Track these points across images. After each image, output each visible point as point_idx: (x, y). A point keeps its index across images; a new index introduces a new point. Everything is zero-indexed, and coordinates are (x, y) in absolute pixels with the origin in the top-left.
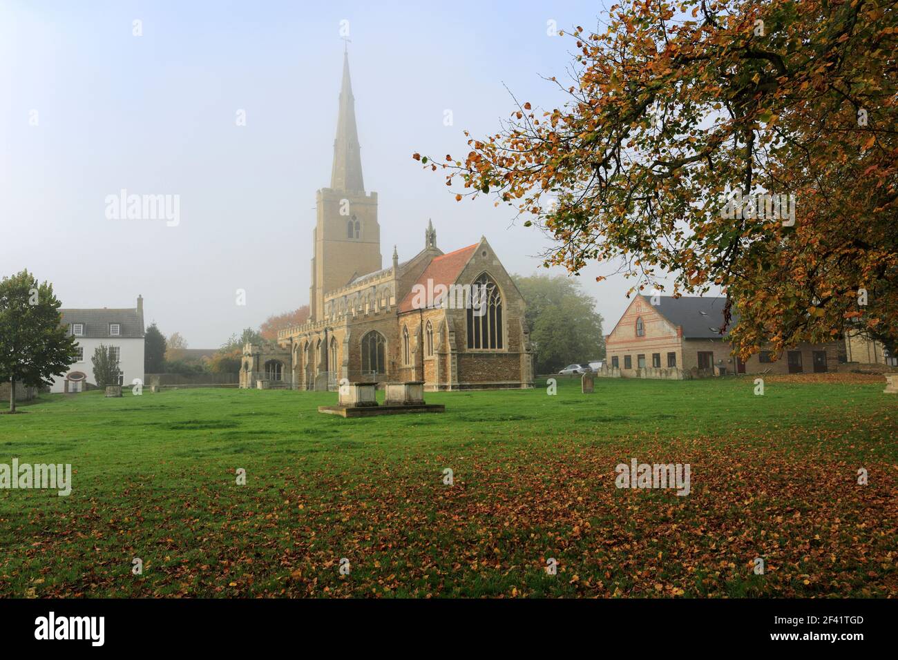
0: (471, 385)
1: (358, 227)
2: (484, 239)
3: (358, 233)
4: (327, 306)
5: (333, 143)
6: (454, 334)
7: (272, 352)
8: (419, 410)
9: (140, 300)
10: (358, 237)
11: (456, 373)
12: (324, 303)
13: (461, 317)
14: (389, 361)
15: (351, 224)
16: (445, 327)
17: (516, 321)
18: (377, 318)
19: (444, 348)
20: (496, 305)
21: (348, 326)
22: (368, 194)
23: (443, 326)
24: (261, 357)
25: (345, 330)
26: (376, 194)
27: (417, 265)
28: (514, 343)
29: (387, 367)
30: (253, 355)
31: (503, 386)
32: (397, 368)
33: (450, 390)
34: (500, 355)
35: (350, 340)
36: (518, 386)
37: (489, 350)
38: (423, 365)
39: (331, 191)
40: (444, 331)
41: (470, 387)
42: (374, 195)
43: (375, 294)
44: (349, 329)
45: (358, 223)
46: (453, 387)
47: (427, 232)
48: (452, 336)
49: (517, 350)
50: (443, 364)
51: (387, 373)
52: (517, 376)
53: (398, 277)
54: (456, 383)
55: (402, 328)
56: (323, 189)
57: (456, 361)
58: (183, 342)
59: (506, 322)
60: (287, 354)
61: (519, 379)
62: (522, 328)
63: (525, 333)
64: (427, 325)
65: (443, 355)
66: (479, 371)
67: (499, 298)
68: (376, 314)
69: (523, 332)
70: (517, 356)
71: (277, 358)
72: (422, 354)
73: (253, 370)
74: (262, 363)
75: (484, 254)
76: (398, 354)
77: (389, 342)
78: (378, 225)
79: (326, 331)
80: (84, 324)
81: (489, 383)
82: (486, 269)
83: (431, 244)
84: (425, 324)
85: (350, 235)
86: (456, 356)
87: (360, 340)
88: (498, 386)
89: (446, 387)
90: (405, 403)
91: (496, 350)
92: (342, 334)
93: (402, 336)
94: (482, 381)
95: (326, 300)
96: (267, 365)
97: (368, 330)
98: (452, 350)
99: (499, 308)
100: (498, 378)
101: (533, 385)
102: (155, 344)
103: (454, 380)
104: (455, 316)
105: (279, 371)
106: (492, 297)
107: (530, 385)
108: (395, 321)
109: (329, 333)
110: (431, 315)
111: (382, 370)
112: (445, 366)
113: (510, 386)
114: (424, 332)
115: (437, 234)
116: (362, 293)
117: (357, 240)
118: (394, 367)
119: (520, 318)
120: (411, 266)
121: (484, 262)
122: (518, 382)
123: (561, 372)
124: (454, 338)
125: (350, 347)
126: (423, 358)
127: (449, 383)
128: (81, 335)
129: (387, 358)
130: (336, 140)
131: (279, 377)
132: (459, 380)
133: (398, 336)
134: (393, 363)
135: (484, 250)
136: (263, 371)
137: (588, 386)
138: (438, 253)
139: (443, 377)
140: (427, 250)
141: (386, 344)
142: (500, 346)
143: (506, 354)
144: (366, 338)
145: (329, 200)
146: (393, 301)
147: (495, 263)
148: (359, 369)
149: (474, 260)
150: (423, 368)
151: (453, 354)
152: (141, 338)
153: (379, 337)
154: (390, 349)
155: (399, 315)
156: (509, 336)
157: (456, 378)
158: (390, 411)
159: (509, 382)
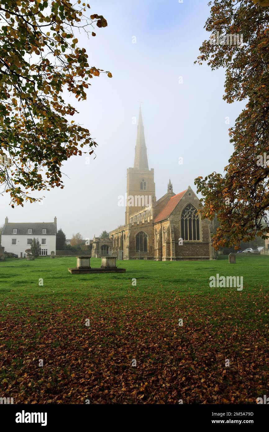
0: (183, 258)
1: (145, 185)
2: (190, 187)
3: (145, 187)
4: (130, 220)
5: (135, 147)
6: (174, 233)
7: (104, 241)
8: (111, 271)
9: (55, 219)
10: (145, 189)
11: (174, 252)
12: (129, 219)
13: (177, 225)
14: (149, 246)
15: (142, 183)
16: (169, 229)
17: (207, 227)
18: (143, 226)
19: (169, 240)
20: (196, 219)
21: (129, 230)
22: (150, 170)
23: (168, 229)
24: (99, 243)
25: (128, 231)
26: (153, 169)
27: (163, 200)
28: (206, 237)
29: (148, 249)
30: (96, 242)
31: (200, 258)
32: (153, 249)
33: (171, 260)
34: (198, 243)
35: (130, 236)
36: (208, 259)
37: (193, 241)
38: (162, 248)
39: (132, 169)
40: (169, 231)
41: (182, 259)
42: (152, 170)
43: (146, 215)
44: (130, 231)
45: (145, 183)
46: (173, 259)
47: (168, 185)
48: (173, 234)
49: (207, 241)
50: (168, 248)
51: (148, 251)
52: (207, 253)
53: (154, 207)
54: (175, 257)
55: (155, 230)
56: (129, 168)
57: (174, 246)
58: (81, 237)
59: (201, 227)
60: (111, 242)
61: (209, 255)
62: (209, 230)
63: (211, 233)
64: (163, 229)
65: (168, 243)
66: (187, 251)
67: (198, 215)
68: (143, 224)
69: (210, 232)
70: (208, 244)
71: (107, 244)
72: (162, 243)
73: (96, 249)
74: (100, 246)
75: (190, 194)
76: (153, 243)
77: (149, 237)
78: (155, 183)
79: (122, 232)
80: (32, 229)
81: (192, 257)
82: (190, 201)
83: (170, 191)
84: (162, 228)
85: (142, 188)
86: (174, 244)
87: (135, 236)
88: (197, 259)
89: (170, 259)
90: (106, 268)
91: (196, 241)
92: (127, 233)
93: (155, 234)
94: (189, 256)
95: (130, 218)
96: (102, 247)
97: (139, 232)
98: (172, 241)
99: (198, 221)
100: (197, 255)
101: (215, 258)
102: (61, 237)
103: (174, 255)
104: (175, 225)
105: (108, 250)
106: (194, 215)
107: (213, 258)
108: (152, 227)
109: (123, 232)
110: (165, 224)
111: (146, 250)
112: (170, 248)
113: (204, 258)
114: (162, 232)
115: (173, 186)
116: (142, 214)
117: (145, 190)
118: (151, 249)
119: (209, 225)
120: (160, 201)
121: (190, 198)
122: (208, 257)
123: (243, 251)
124: (173, 235)
125: (130, 239)
126: (162, 244)
127: (171, 257)
128: (31, 233)
129: (148, 244)
130: (136, 146)
131: (107, 253)
132: (176, 256)
133: (153, 234)
134: (151, 247)
135: (189, 193)
136: (100, 250)
137: (232, 260)
138: (173, 194)
139: (169, 254)
140: (168, 193)
141: (148, 238)
142: (198, 239)
143: (201, 243)
144: (138, 234)
145: (132, 173)
146: (152, 218)
147: (195, 198)
148: (135, 249)
149: (184, 197)
150: (162, 249)
151: (173, 243)
152: (55, 235)
153: (144, 235)
154: (149, 240)
155: (154, 224)
156: (203, 234)
157: (175, 254)
158: (95, 271)
159: (203, 257)
